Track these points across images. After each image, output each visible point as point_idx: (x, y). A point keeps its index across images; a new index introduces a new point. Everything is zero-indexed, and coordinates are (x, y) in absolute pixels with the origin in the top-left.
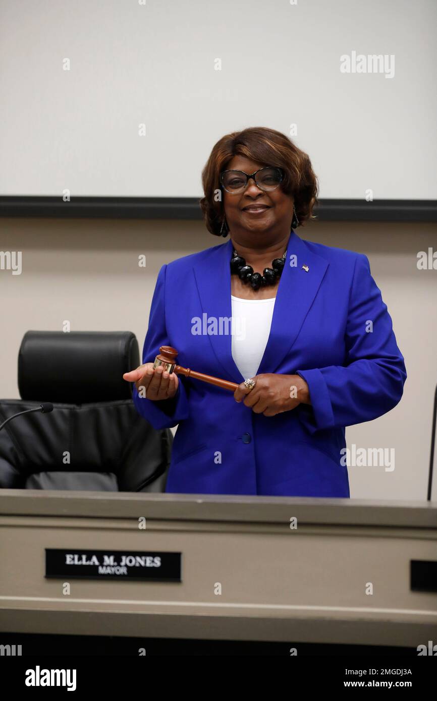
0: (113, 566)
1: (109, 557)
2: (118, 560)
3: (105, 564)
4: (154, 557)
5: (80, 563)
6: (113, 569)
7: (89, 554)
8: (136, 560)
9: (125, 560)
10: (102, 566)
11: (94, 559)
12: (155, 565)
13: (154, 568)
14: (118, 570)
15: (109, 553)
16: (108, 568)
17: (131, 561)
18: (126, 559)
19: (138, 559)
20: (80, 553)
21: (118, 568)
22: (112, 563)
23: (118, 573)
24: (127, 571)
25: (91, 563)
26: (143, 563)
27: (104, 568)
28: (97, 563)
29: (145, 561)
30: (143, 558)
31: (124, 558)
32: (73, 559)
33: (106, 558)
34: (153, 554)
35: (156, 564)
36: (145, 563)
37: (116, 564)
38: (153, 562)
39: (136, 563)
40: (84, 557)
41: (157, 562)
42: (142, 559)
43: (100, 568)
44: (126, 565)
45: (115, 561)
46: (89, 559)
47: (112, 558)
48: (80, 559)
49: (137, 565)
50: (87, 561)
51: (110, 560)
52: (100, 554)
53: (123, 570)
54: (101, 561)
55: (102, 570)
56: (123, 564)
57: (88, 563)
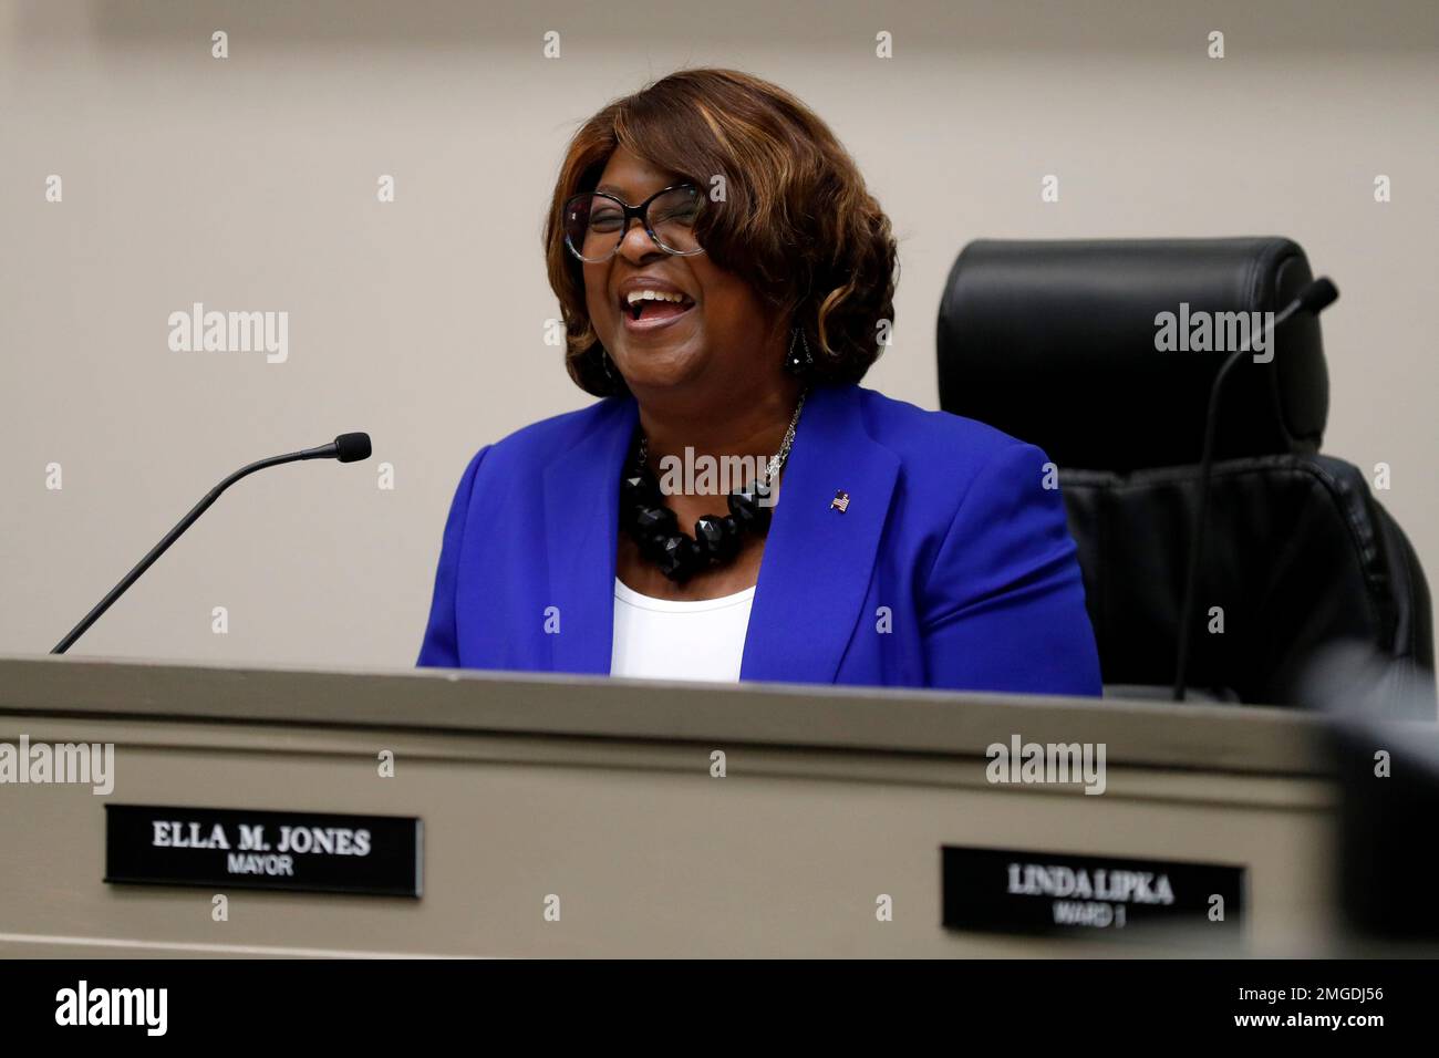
0: (261, 853)
1: (252, 829)
2: (272, 837)
3: (243, 847)
4: (354, 830)
5: (185, 844)
6: (261, 861)
7: (207, 818)
8: (313, 835)
9: (289, 838)
10: (235, 850)
11: (218, 833)
12: (359, 853)
13: (354, 856)
14: (272, 864)
15: (252, 817)
16: (250, 858)
17: (301, 840)
18: (291, 834)
19: (318, 833)
20: (183, 815)
21: (273, 858)
22: (258, 847)
23: (271, 872)
24: (294, 867)
25: (212, 845)
26: (329, 847)
27: (241, 858)
28: (224, 845)
29: (335, 837)
30: (330, 832)
31: (285, 831)
32: (170, 834)
33: (245, 830)
34: (352, 822)
35: (360, 848)
36: (335, 846)
37: (267, 847)
38: (353, 842)
39: (313, 846)
40: (195, 828)
41: (362, 844)
42: (326, 835)
43: (231, 858)
44: (291, 852)
45: (265, 839)
46: (205, 833)
47: (258, 831)
48: (185, 834)
49: (317, 850)
50: (200, 839)
51: (251, 837)
52: (233, 820)
53: (283, 865)
54: (234, 837)
55: (236, 865)
56: (283, 847)
57: (203, 845)
